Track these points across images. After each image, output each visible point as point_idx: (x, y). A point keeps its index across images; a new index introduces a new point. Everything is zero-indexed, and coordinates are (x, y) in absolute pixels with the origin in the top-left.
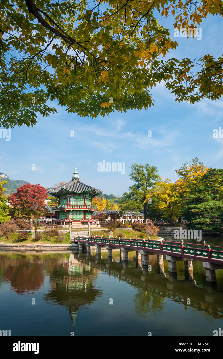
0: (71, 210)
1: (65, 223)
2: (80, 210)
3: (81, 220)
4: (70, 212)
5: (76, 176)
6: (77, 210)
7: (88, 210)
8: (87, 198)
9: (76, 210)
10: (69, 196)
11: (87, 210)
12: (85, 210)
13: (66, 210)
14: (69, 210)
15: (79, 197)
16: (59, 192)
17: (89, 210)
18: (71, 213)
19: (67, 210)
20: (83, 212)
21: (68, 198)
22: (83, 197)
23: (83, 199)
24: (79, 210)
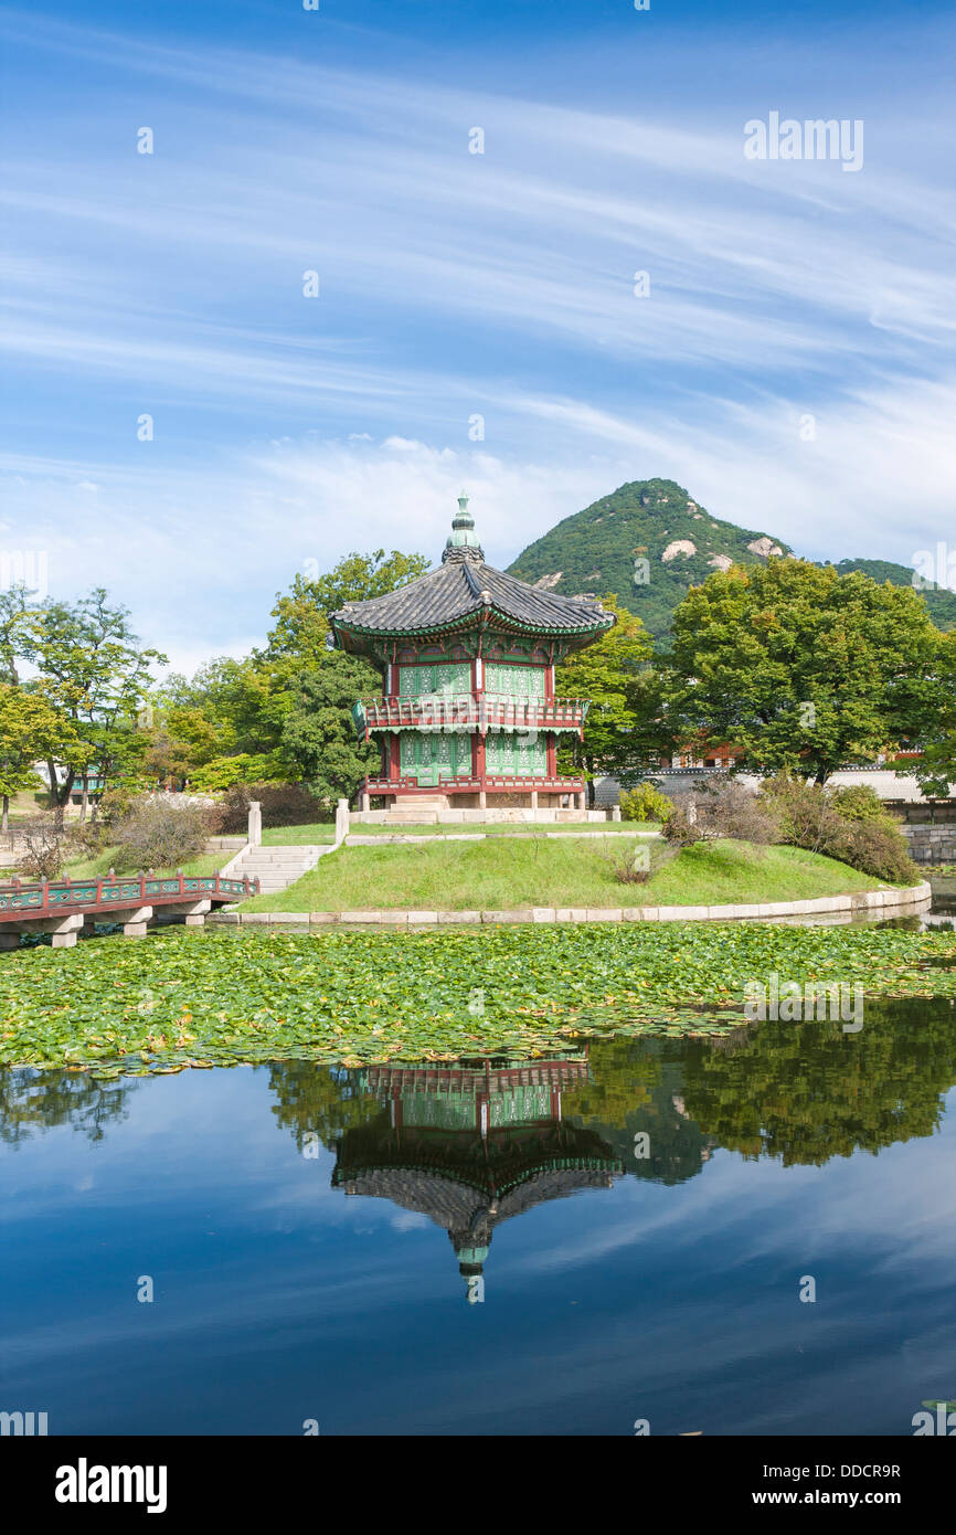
0: (391, 732)
1: (366, 798)
3: (443, 785)
5: (462, 538)
14: (384, 729)
18: (408, 749)
19: (376, 729)
21: (390, 666)
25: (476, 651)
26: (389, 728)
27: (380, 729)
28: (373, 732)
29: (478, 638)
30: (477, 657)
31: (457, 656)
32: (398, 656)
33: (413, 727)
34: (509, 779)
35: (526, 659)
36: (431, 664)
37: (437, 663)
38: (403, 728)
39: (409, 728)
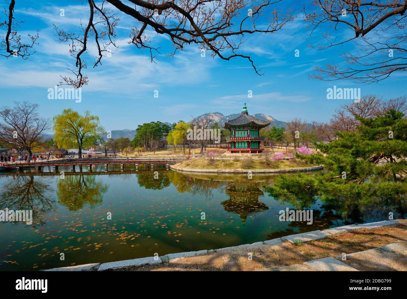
32: (235, 129)
37: (242, 130)
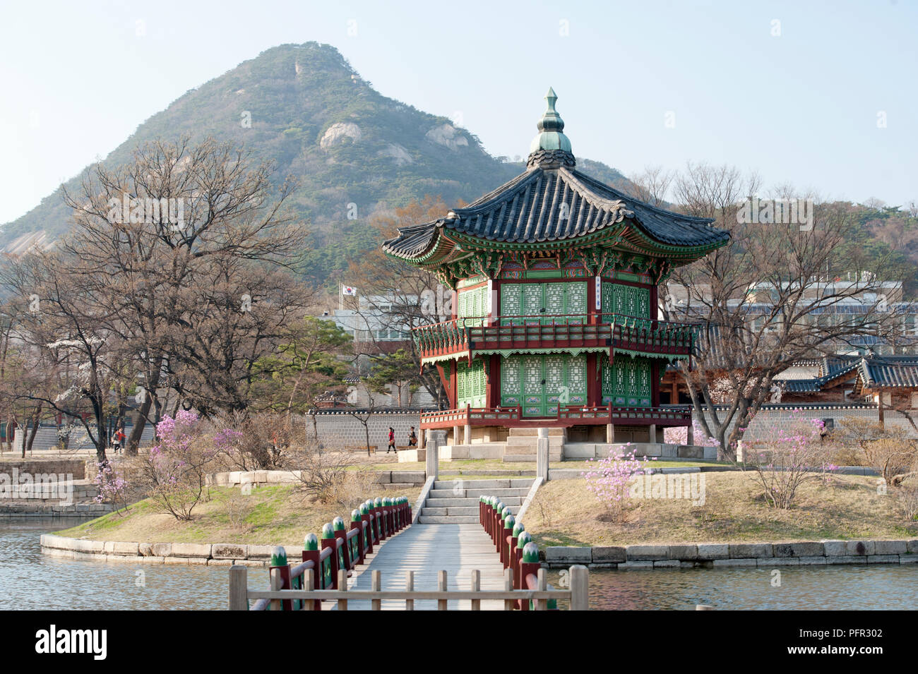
0: (500, 355)
2: (559, 351)
4: (503, 367)
6: (541, 351)
7: (607, 350)
8: (603, 280)
9: (533, 351)
10: (491, 273)
11: (601, 350)
12: (590, 350)
13: (474, 353)
14: (491, 352)
15: (557, 274)
16: (430, 247)
17: (615, 350)
19: (481, 352)
20: (584, 365)
21: (490, 282)
22: (581, 274)
23: (582, 288)
24: (548, 351)
25: (595, 269)
26: (497, 352)
27: (485, 352)
28: (477, 355)
29: (600, 254)
30: (595, 275)
31: (571, 274)
33: (526, 351)
34: (631, 410)
35: (635, 278)
36: (539, 281)
38: (514, 351)
39: (521, 351)
